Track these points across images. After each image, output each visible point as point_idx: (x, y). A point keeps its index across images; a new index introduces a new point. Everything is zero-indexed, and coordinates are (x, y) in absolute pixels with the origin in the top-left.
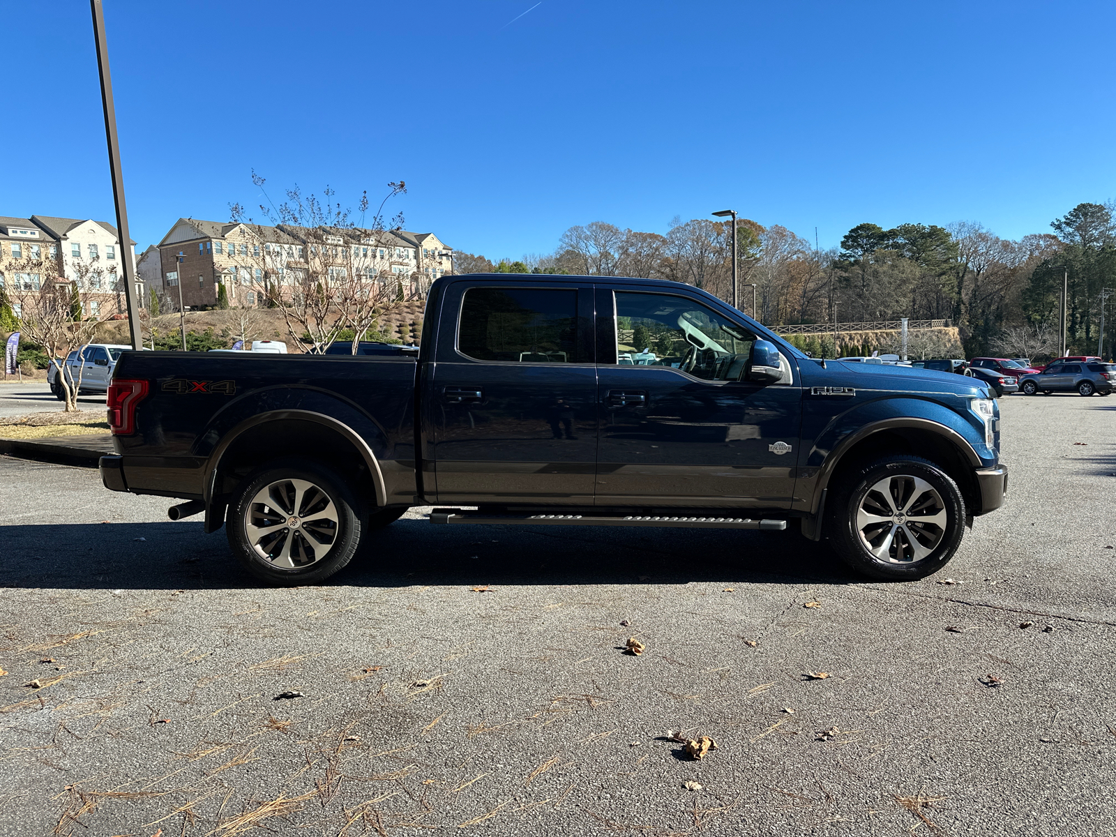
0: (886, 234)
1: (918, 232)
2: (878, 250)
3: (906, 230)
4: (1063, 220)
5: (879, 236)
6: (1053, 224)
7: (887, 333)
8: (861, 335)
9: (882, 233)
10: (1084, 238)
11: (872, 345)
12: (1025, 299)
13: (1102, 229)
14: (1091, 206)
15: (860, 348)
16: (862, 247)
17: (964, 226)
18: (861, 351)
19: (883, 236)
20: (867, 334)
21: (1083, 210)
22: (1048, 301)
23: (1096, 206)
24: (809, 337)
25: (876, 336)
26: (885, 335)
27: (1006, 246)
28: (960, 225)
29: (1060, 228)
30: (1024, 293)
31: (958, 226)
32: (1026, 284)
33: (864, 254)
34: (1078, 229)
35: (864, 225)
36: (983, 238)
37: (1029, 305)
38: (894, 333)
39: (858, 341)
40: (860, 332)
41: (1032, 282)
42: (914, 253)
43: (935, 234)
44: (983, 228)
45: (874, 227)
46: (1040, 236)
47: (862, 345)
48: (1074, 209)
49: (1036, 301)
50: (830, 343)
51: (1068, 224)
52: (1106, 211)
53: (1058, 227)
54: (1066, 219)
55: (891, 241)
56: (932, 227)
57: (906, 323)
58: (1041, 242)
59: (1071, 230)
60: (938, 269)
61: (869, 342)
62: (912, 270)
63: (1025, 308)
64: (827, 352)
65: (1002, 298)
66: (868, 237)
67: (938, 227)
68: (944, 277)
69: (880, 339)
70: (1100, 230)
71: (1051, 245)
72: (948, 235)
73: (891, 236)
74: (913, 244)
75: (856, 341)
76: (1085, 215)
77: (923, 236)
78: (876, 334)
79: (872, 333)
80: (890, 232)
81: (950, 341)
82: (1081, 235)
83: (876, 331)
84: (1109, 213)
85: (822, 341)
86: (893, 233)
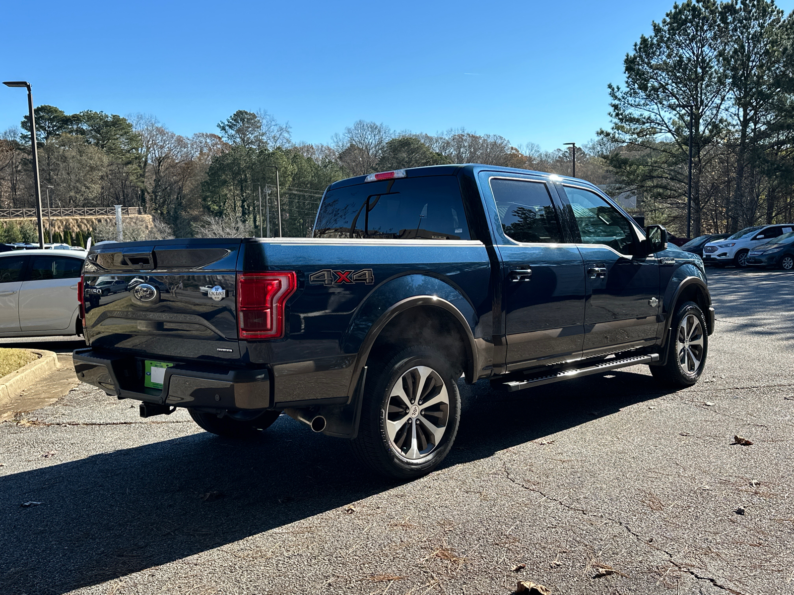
0: (69, 119)
1: (101, 119)
2: (64, 135)
3: (89, 117)
4: (226, 123)
5: (63, 120)
6: (219, 126)
7: (87, 220)
8: (61, 221)
9: (66, 117)
10: (243, 140)
11: (73, 231)
12: (203, 191)
13: (256, 134)
14: (246, 113)
15: (62, 235)
16: (45, 130)
17: (141, 118)
18: (63, 238)
19: (66, 121)
20: (67, 220)
21: (240, 116)
22: (223, 193)
23: (250, 114)
24: (6, 222)
25: (77, 222)
26: (86, 222)
27: (180, 141)
28: (138, 117)
29: (225, 130)
30: (203, 184)
31: (136, 118)
32: (202, 177)
33: (48, 136)
34: (238, 131)
35: (46, 106)
36: (161, 132)
37: (208, 197)
38: (94, 220)
39: (59, 228)
40: (60, 218)
41: (209, 176)
42: (98, 140)
43: (117, 123)
44: (159, 122)
45: (56, 111)
46: (207, 135)
47: (64, 231)
48: (234, 114)
49: (214, 193)
50: (30, 229)
51: (230, 127)
52: (259, 119)
53: (223, 129)
54: (229, 122)
55: (75, 127)
56: (114, 116)
57: (120, 210)
58: (208, 141)
59: (233, 132)
60: (124, 158)
61: (70, 229)
62: (98, 157)
63: (205, 199)
64: (28, 239)
65: (181, 189)
66: (51, 120)
67: (121, 117)
68: (130, 166)
69: (81, 226)
70: (255, 135)
71: (216, 144)
72: (130, 126)
73: (74, 120)
74: (98, 131)
75: (56, 228)
76: (242, 120)
77: (106, 124)
78: (77, 220)
79: (73, 219)
80: (73, 116)
81: (147, 227)
82: (241, 138)
83: (75, 217)
84: (261, 121)
85: (22, 228)
86: (76, 119)
